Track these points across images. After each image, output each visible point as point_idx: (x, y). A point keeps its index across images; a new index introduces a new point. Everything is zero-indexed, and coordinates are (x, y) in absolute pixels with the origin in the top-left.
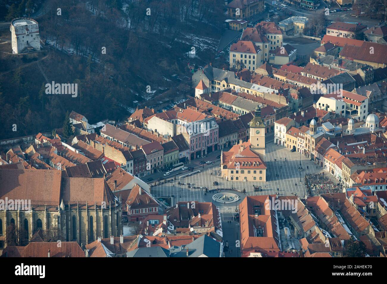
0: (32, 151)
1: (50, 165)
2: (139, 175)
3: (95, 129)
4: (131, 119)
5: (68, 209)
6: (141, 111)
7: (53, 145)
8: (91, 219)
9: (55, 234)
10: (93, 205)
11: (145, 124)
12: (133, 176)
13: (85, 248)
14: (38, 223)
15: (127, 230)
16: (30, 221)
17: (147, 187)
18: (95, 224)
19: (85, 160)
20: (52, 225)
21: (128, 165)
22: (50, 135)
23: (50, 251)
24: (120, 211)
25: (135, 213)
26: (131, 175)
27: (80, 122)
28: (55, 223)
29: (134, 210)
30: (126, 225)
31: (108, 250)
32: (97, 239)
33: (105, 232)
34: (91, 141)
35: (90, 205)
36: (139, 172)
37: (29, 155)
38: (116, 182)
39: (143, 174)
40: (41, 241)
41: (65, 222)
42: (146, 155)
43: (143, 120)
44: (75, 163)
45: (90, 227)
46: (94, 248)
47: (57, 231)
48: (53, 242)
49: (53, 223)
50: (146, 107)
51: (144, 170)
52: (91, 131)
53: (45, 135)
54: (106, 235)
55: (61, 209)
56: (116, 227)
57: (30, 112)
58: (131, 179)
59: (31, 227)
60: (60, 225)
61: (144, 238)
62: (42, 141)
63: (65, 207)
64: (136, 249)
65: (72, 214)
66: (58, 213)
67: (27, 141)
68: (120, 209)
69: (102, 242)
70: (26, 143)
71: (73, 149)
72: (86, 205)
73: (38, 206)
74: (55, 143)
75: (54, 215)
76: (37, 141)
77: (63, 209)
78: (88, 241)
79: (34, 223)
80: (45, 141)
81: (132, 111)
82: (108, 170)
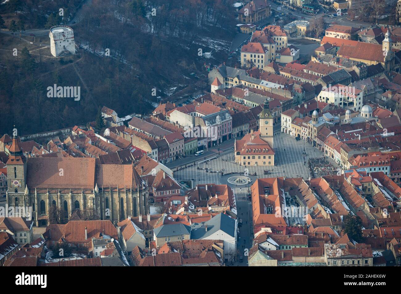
0: (69, 142)
1: (85, 154)
2: (163, 162)
3: (124, 122)
4: (155, 112)
5: (102, 192)
6: (164, 105)
7: (88, 136)
8: (121, 200)
9: (91, 214)
10: (124, 189)
11: (168, 116)
12: (158, 162)
13: (117, 226)
14: (76, 205)
15: (153, 210)
16: (69, 202)
17: (170, 172)
18: (125, 205)
19: (116, 149)
20: (88, 206)
21: (153, 153)
22: (85, 128)
23: (86, 228)
24: (147, 193)
25: (160, 194)
26: (156, 161)
27: (111, 116)
28: (91, 204)
29: (159, 192)
30: (152, 205)
31: (137, 227)
32: (127, 218)
33: (134, 212)
34: (120, 132)
35: (121, 188)
36: (162, 159)
37: (67, 145)
38: (143, 167)
39: (167, 160)
40: (79, 220)
41: (99, 203)
42: (169, 144)
43: (166, 113)
44: (107, 151)
45: (121, 207)
46: (125, 226)
47: (92, 211)
48: (89, 220)
49: (89, 204)
50: (168, 102)
51: (167, 157)
52: (121, 124)
53: (81, 127)
54: (135, 214)
55: (95, 192)
56: (144, 207)
57: (67, 107)
58: (155, 165)
59: (70, 208)
60: (95, 206)
61: (168, 216)
62: (78, 133)
63: (99, 190)
64: (161, 226)
65: (105, 196)
66: (93, 196)
67: (65, 132)
68: (147, 192)
69: (132, 220)
70: (64, 135)
71: (105, 140)
72: (117, 188)
73: (76, 189)
74: (90, 134)
75: (89, 197)
76: (73, 133)
77: (97, 191)
78: (120, 219)
79: (72, 204)
80: (80, 133)
81: (156, 105)
82: (136, 157)
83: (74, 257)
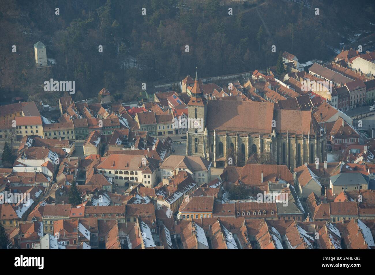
0: (249, 86)
1: (264, 98)
2: (342, 109)
3: (304, 68)
4: (337, 59)
5: (279, 137)
6: (347, 52)
7: (267, 81)
8: (298, 147)
9: (267, 158)
10: (301, 135)
11: (350, 64)
12: (337, 110)
13: (294, 171)
14: (253, 148)
15: (330, 157)
16: (246, 145)
17: (350, 120)
18: (302, 151)
19: (295, 95)
20: (265, 150)
21: (333, 100)
22: (265, 72)
23: (263, 172)
24: (324, 140)
25: (338, 142)
26: (336, 109)
27: (291, 61)
28: (268, 149)
29: (337, 140)
30: (330, 152)
31: (313, 174)
32: (304, 164)
33: (311, 158)
34: (300, 78)
35: (299, 134)
36: (342, 107)
37: (246, 88)
38: (321, 114)
39: (347, 109)
40: (255, 163)
41: (276, 148)
42: (349, 92)
43: (348, 60)
44: (286, 97)
45: (297, 153)
46: (302, 172)
47: (269, 155)
48: (266, 164)
49: (266, 148)
50: (351, 49)
51: (347, 105)
52: (301, 69)
53: (261, 72)
54: (312, 161)
55: (273, 137)
56: (321, 154)
57: (248, 51)
58: (335, 112)
59: (247, 151)
60: (272, 150)
61: (346, 164)
62: (258, 77)
63: (277, 135)
64: (338, 174)
65: (283, 141)
66: (271, 140)
67: (245, 76)
68: (325, 139)
69: (308, 166)
70: (245, 78)
71: (285, 85)
72: (294, 134)
73: (253, 133)
74: (269, 79)
75: (266, 141)
76: (253, 77)
77: (274, 136)
78: (296, 165)
79: (250, 147)
80: (260, 77)
81: (338, 52)
82: (315, 104)
83: (250, 200)
